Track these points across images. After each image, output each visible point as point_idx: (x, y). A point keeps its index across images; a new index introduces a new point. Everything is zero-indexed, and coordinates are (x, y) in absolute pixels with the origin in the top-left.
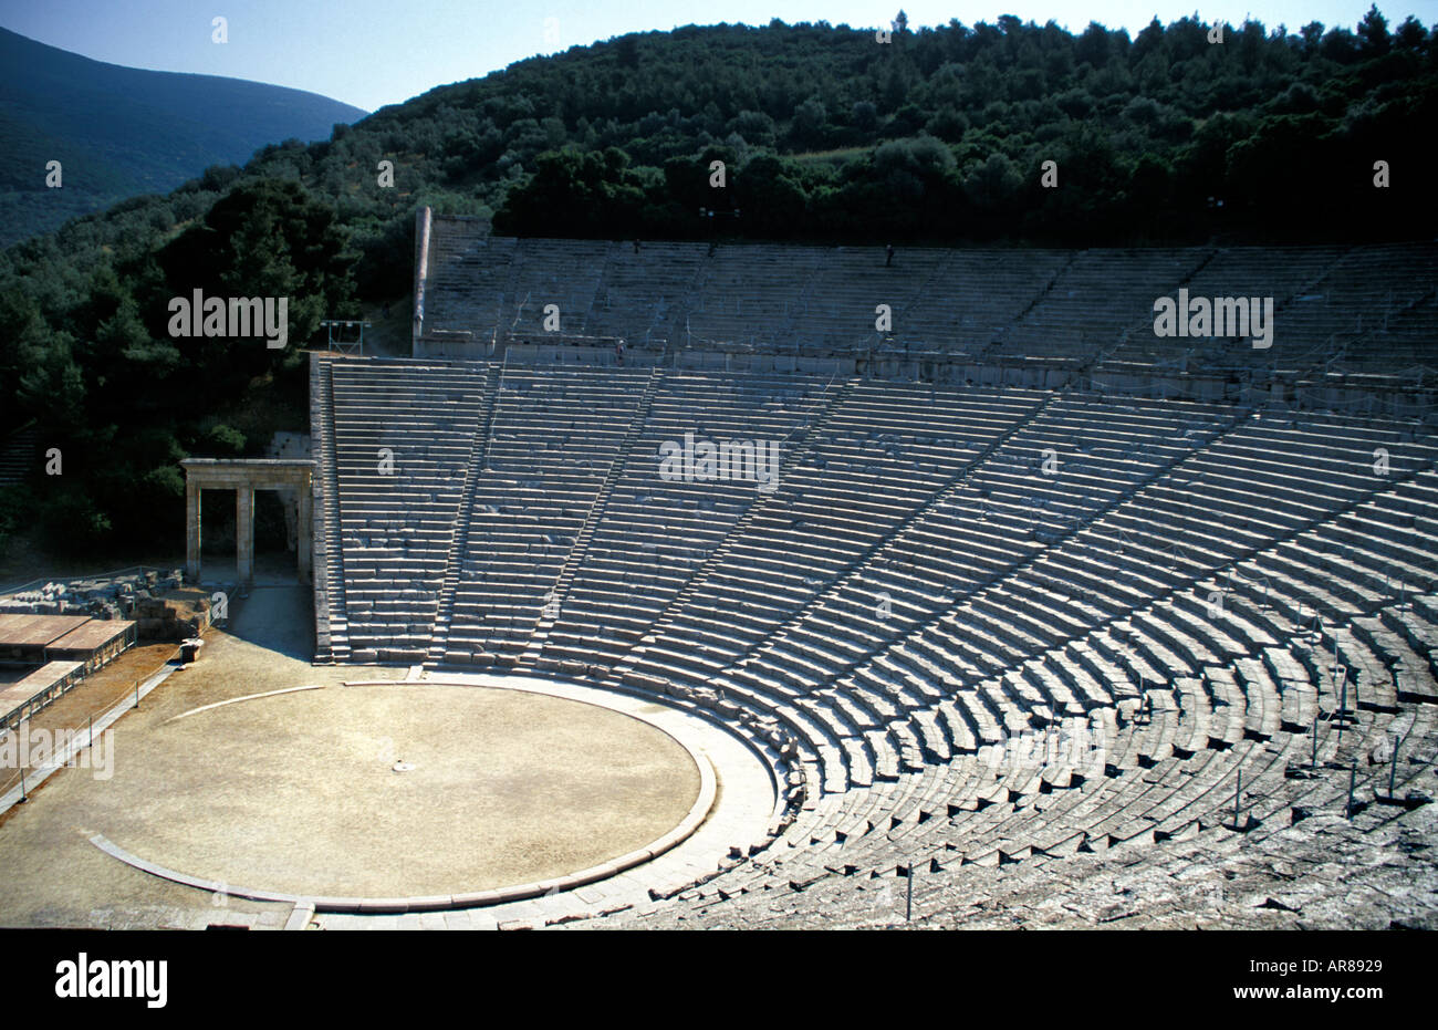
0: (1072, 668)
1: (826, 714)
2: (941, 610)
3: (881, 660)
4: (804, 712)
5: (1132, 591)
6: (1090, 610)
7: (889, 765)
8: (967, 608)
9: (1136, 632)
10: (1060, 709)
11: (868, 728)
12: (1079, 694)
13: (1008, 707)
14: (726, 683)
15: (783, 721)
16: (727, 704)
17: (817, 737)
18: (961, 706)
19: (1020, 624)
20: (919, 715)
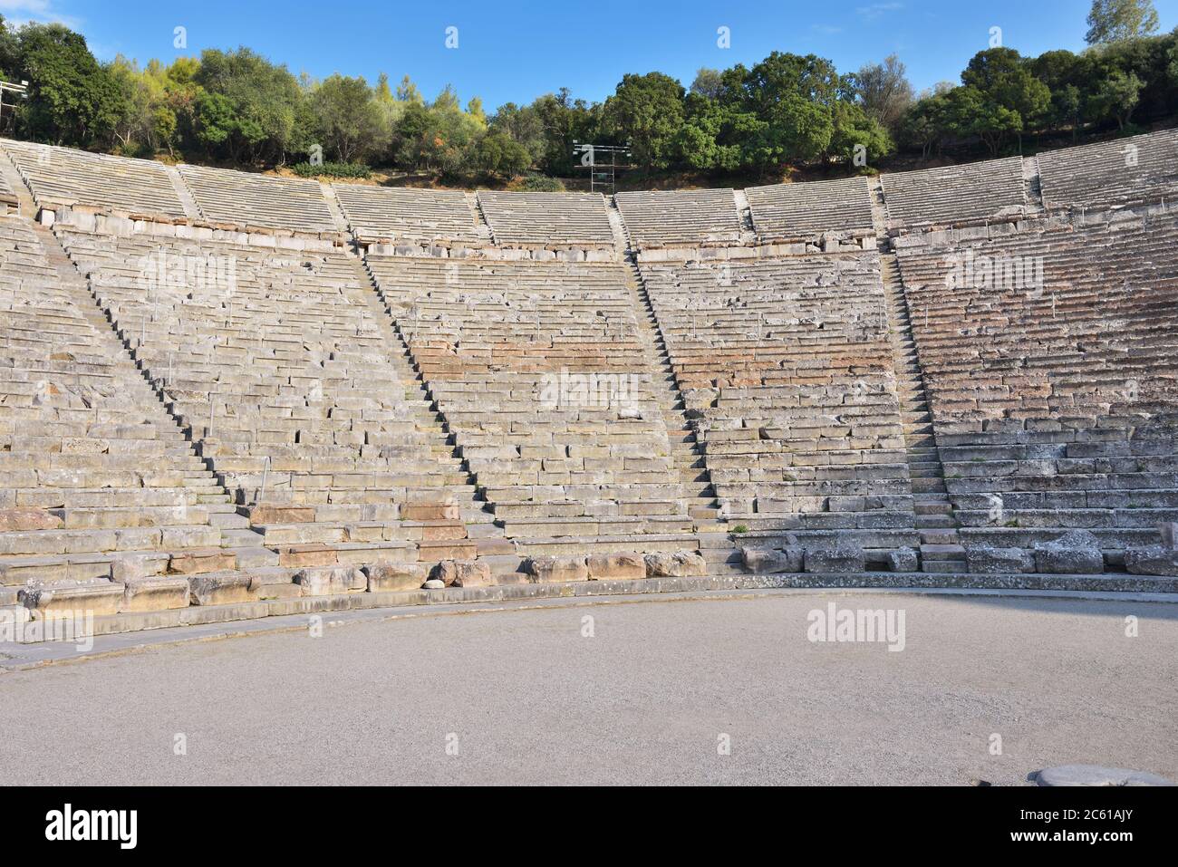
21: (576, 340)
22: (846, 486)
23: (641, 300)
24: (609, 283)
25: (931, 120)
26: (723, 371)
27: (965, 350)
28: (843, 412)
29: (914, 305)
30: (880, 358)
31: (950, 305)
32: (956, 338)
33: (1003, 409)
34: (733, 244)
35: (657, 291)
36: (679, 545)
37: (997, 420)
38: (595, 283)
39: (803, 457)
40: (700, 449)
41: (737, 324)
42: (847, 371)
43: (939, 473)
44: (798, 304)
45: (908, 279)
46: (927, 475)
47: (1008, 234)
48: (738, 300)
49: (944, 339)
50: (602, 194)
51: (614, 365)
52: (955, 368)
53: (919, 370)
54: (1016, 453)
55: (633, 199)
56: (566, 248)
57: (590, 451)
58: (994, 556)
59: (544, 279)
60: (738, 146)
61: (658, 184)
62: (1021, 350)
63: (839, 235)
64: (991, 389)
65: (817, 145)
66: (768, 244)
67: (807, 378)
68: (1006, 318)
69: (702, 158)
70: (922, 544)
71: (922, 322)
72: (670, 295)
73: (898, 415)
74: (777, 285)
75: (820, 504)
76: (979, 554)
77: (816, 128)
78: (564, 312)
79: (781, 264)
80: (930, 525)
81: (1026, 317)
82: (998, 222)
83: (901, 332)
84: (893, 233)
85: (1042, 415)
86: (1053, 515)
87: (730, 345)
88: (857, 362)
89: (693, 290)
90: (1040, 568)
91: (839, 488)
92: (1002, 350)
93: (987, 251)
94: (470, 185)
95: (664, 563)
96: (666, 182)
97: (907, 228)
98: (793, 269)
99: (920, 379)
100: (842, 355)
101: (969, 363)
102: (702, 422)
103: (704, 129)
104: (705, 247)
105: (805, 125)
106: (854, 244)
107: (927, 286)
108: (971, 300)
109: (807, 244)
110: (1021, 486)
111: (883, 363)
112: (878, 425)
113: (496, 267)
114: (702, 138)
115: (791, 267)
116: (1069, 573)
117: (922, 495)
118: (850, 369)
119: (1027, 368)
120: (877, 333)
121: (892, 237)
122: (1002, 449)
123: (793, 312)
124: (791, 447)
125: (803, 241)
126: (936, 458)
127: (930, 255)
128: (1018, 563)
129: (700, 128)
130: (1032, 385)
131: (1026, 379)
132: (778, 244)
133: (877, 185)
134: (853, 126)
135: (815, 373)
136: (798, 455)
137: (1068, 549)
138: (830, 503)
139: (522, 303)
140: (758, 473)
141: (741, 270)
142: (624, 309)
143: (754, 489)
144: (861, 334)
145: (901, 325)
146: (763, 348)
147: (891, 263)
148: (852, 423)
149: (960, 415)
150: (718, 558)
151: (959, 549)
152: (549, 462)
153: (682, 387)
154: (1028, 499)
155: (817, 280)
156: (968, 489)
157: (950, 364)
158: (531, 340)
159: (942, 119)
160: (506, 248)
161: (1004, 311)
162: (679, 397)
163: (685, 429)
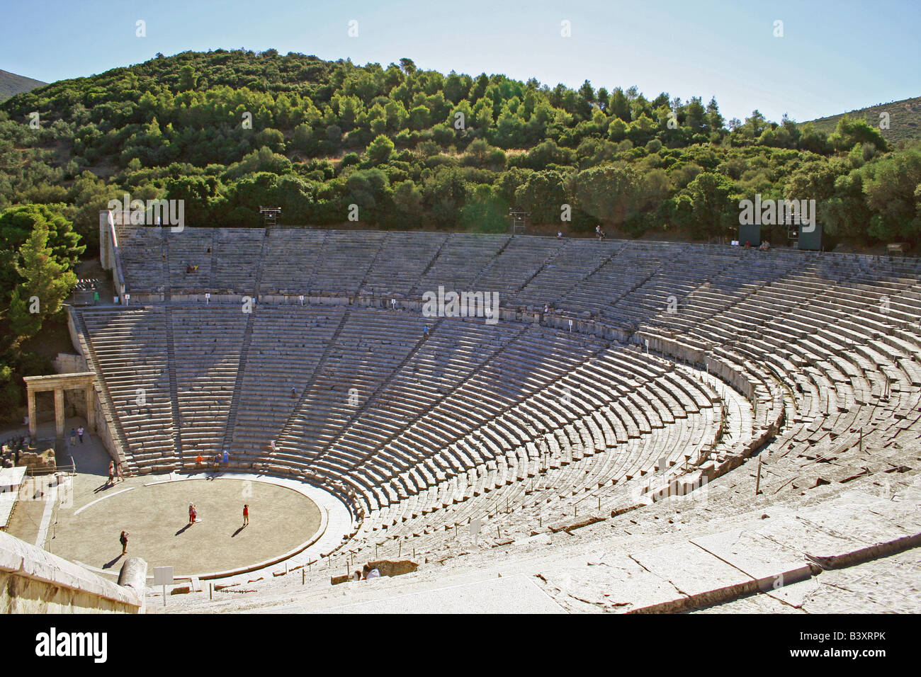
0: (459, 452)
1: (363, 477)
2: (403, 428)
3: (382, 451)
4: (353, 477)
5: (480, 417)
6: (464, 426)
7: (394, 497)
8: (414, 426)
9: (482, 436)
10: (456, 470)
11: (382, 482)
12: (463, 463)
13: (436, 470)
14: (316, 466)
15: (345, 482)
16: (319, 476)
17: (362, 488)
18: (418, 470)
19: (437, 433)
20: (401, 475)
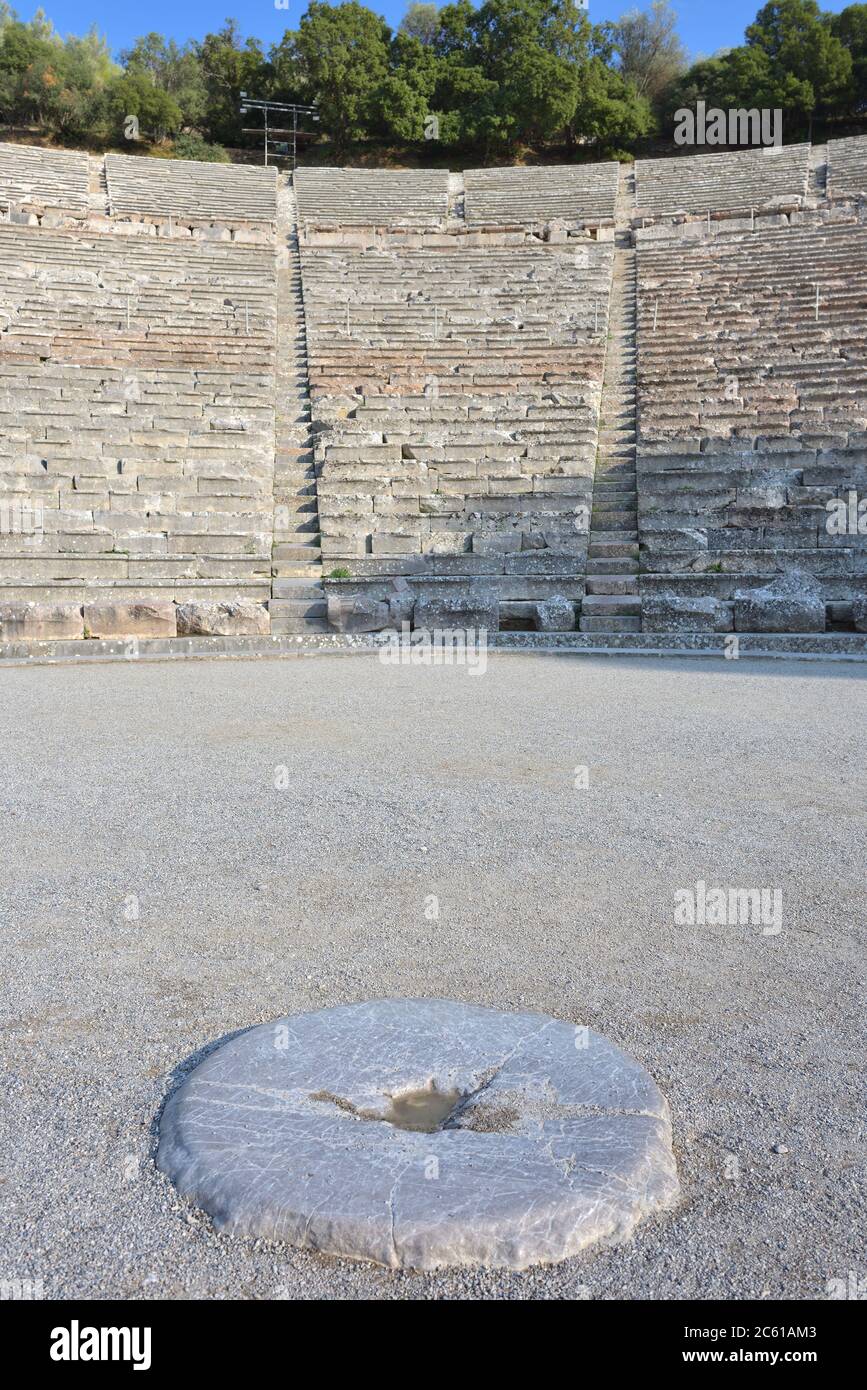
21: (184, 331)
22: (501, 520)
23: (292, 291)
24: (251, 268)
25: (704, 89)
26: (374, 376)
27: (698, 357)
28: (521, 427)
29: (645, 305)
30: (587, 364)
31: (690, 305)
32: (689, 344)
33: (730, 426)
34: (431, 230)
35: (314, 280)
36: (241, 593)
37: (720, 439)
38: (234, 267)
39: (452, 482)
40: (316, 471)
41: (409, 322)
42: (540, 380)
43: (632, 506)
44: (497, 301)
45: (643, 275)
46: (616, 509)
47: (777, 226)
48: (420, 294)
49: (674, 344)
50: (276, 168)
51: (224, 363)
52: (680, 378)
53: (636, 381)
54: (737, 479)
55: (317, 177)
56: (206, 225)
57: (153, 468)
58: (677, 607)
59: (163, 259)
60: (457, 112)
61: (353, 161)
62: (769, 357)
63: (569, 225)
64: (720, 402)
65: (558, 116)
66: (476, 232)
67: (484, 386)
68: (757, 320)
69: (409, 126)
70: (587, 594)
71: (650, 324)
72: (331, 285)
73: (593, 433)
74: (475, 278)
75: (461, 542)
76: (656, 605)
77: (558, 92)
78: (177, 298)
79: (487, 254)
80: (604, 571)
81: (782, 320)
82: (767, 213)
83: (624, 337)
84: (637, 224)
85: (781, 432)
86: (770, 556)
87: (395, 345)
88: (556, 370)
89: (362, 281)
90: (739, 625)
91: (492, 523)
92: (745, 357)
93: (748, 245)
94: (98, 147)
95: (203, 615)
96: (363, 158)
97: (655, 218)
98: (500, 261)
99: (635, 392)
100: (540, 361)
101: (699, 372)
102: (327, 436)
103: (414, 85)
104: (394, 232)
105: (544, 87)
106: (586, 236)
107: (666, 283)
108: (718, 299)
109: (527, 234)
110: (736, 520)
111: (590, 371)
112: (563, 444)
113: (101, 240)
114: (410, 99)
115: (498, 259)
116: (777, 632)
117: (604, 533)
118: (545, 376)
119: (771, 378)
120: (590, 337)
121: (634, 228)
122: (719, 474)
123: (488, 309)
124: (441, 470)
125: (521, 230)
126: (633, 487)
127: (677, 249)
128: (709, 618)
129: (408, 84)
130: (773, 397)
131: (768, 390)
132: (488, 232)
133: (630, 173)
134: (605, 93)
135: (498, 382)
136: (447, 480)
137: (779, 598)
138: (475, 541)
139: (122, 285)
140: (386, 501)
141: (434, 260)
142: (263, 298)
143: (373, 521)
144: (569, 337)
145: (625, 329)
146: (436, 350)
147: (628, 259)
148: (531, 442)
149: (674, 434)
150: (293, 610)
151: (636, 600)
152: (84, 480)
153: (314, 393)
154: (740, 536)
155: (529, 275)
156: (664, 525)
157: (674, 373)
158: (119, 329)
159: (717, 89)
160: (121, 220)
161: (756, 313)
162: (308, 408)
163: (304, 446)
